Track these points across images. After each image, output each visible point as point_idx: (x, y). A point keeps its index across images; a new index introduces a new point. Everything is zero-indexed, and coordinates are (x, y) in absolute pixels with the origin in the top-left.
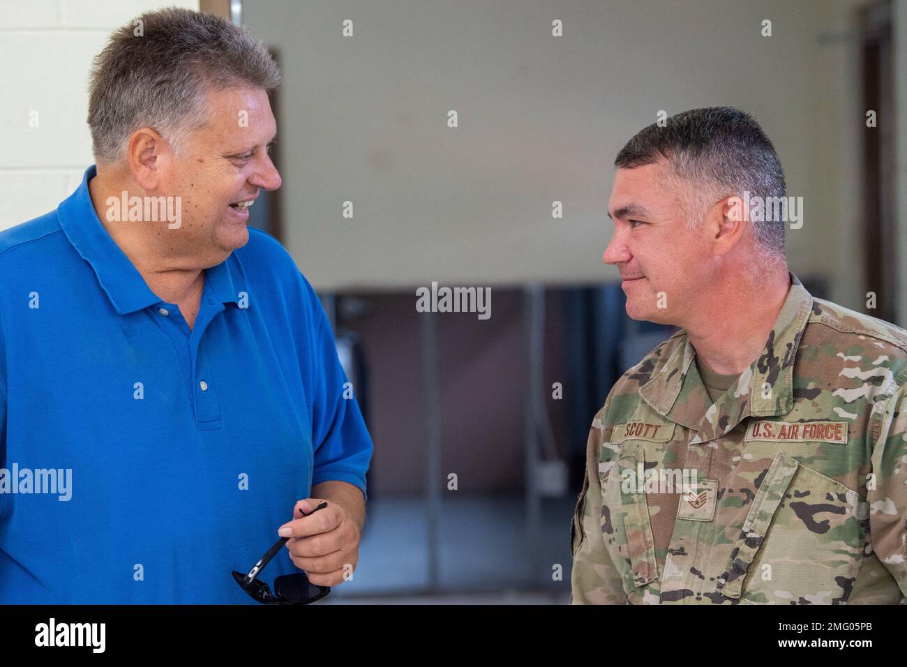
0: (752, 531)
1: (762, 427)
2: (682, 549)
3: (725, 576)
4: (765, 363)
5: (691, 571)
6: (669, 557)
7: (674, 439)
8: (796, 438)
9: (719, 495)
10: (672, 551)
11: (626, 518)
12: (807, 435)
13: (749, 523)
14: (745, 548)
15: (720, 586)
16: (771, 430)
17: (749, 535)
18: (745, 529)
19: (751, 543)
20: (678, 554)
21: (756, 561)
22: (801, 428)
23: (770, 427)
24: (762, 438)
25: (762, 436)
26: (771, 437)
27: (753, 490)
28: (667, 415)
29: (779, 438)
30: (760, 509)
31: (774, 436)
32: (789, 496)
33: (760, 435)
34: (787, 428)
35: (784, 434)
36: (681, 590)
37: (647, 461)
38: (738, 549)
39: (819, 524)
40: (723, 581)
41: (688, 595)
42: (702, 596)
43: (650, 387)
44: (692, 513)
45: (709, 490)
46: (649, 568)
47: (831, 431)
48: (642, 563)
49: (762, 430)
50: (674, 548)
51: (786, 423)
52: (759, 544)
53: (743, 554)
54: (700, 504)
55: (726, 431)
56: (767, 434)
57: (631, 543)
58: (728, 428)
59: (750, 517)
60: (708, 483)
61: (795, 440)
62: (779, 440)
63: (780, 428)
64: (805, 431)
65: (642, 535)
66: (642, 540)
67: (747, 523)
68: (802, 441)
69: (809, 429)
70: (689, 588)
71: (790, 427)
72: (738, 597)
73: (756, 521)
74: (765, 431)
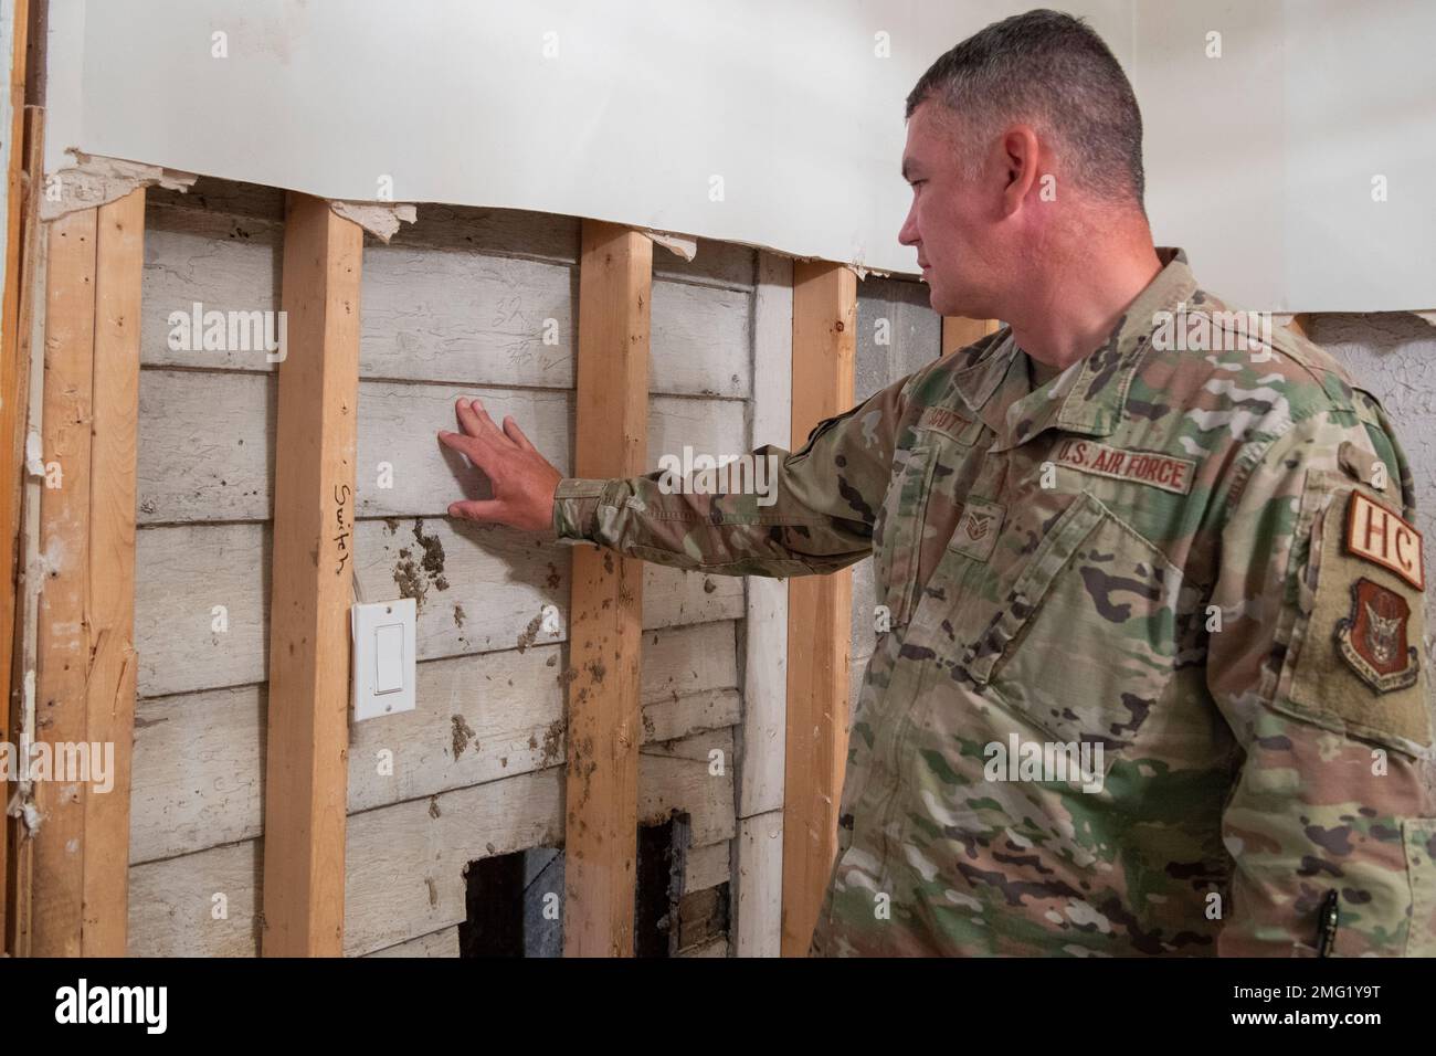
0: (1023, 594)
1: (1073, 447)
2: (942, 591)
3: (976, 648)
4: (1102, 358)
5: (943, 624)
6: (924, 596)
7: (978, 444)
8: (1117, 472)
9: (1003, 528)
10: (930, 591)
11: (898, 533)
12: (1133, 472)
13: (1023, 581)
14: (1009, 616)
15: (968, 660)
16: (1084, 453)
17: (1020, 599)
18: (1017, 589)
19: (1019, 611)
20: (936, 596)
21: (1020, 638)
22: (1127, 460)
23: (1085, 449)
24: (1070, 464)
25: (1070, 461)
26: (1083, 464)
27: (1039, 535)
28: (977, 411)
29: (1093, 467)
30: (1040, 565)
31: (1087, 463)
32: (1082, 556)
33: (1068, 458)
34: (1108, 456)
35: (1102, 464)
36: (923, 648)
37: (941, 463)
38: (1001, 614)
39: (1114, 608)
40: (972, 653)
41: (930, 656)
42: (943, 663)
43: (970, 374)
44: (966, 544)
45: (993, 518)
46: (903, 603)
47: (1167, 472)
48: (898, 597)
49: (1072, 452)
50: (933, 587)
51: (1109, 447)
52: (1029, 615)
53: (1005, 624)
54: (979, 534)
55: (1022, 441)
56: (1078, 459)
57: (895, 567)
58: (1027, 438)
59: (1026, 573)
60: (993, 508)
61: (1114, 475)
62: (1093, 471)
63: (1098, 454)
64: (1130, 467)
65: (908, 560)
66: (907, 567)
67: (1021, 581)
68: (1124, 478)
69: (1136, 464)
70: (933, 648)
71: (1113, 455)
72: (983, 682)
73: (1031, 580)
74: (1076, 454)
